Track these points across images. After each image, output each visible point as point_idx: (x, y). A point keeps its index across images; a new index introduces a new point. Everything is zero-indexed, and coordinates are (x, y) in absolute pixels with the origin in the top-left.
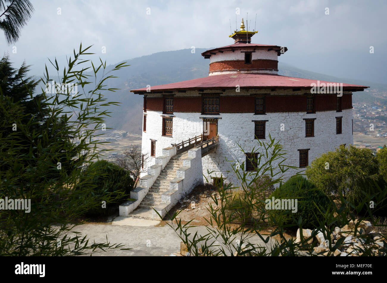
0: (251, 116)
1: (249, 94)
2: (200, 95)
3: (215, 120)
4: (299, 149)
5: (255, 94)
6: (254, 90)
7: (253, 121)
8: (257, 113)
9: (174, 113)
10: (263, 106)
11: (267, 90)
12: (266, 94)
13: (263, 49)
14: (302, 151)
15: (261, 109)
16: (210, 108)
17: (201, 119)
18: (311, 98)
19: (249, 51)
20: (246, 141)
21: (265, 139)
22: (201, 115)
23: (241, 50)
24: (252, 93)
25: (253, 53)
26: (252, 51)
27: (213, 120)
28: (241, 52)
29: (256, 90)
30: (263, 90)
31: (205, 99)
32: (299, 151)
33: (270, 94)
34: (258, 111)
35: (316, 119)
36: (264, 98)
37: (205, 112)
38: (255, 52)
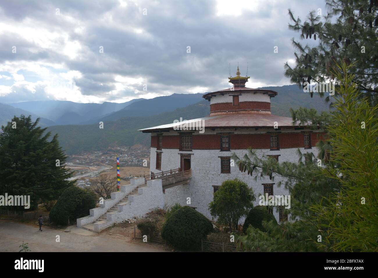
0: (217, 153)
1: (215, 133)
2: (179, 134)
3: (189, 155)
4: (263, 183)
5: (220, 133)
6: (219, 129)
7: (219, 157)
8: (222, 150)
9: (162, 149)
10: (228, 144)
11: (231, 129)
12: (230, 133)
13: (249, 93)
14: (266, 185)
15: (227, 146)
16: (187, 145)
17: (179, 155)
18: (275, 137)
19: (236, 94)
20: (213, 175)
21: (230, 173)
22: (179, 151)
23: (229, 93)
24: (218, 132)
25: (240, 96)
26: (238, 94)
27: (187, 156)
28: (229, 96)
29: (221, 129)
30: (228, 129)
31: (182, 138)
32: (263, 185)
33: (233, 133)
34: (224, 148)
35: (280, 155)
36: (229, 136)
37: (183, 149)
38: (241, 95)
